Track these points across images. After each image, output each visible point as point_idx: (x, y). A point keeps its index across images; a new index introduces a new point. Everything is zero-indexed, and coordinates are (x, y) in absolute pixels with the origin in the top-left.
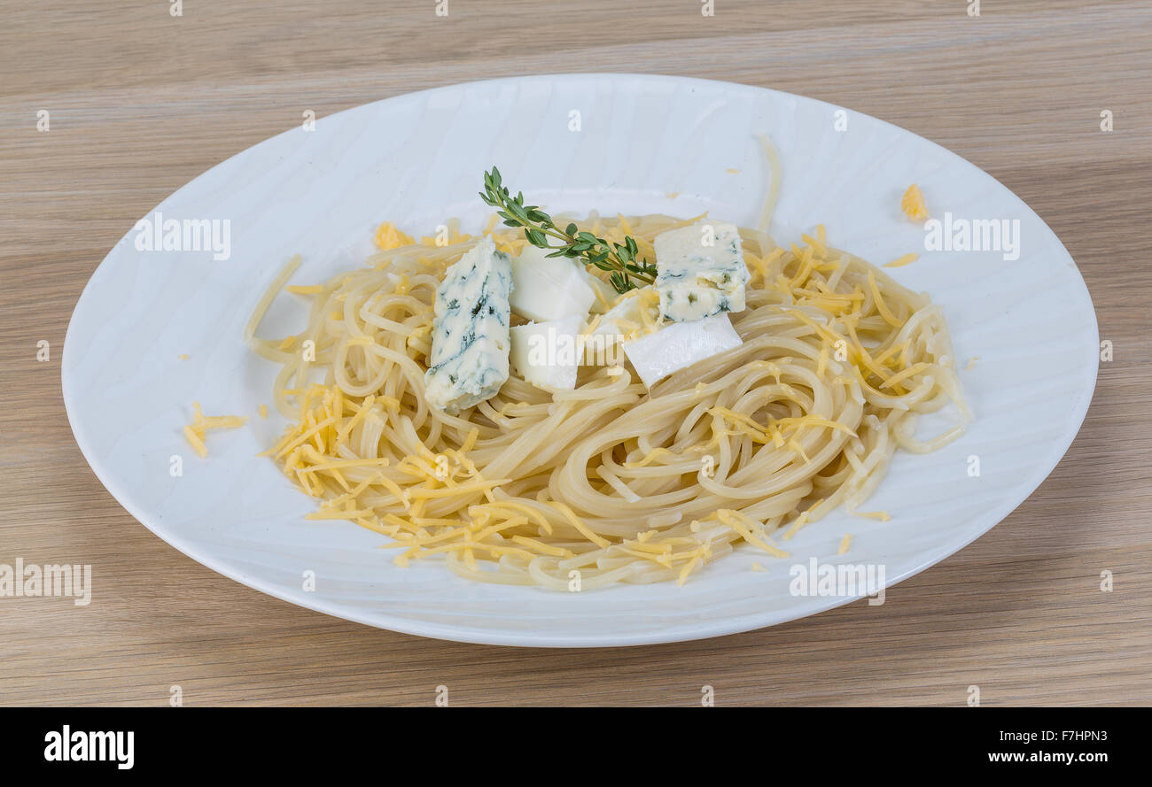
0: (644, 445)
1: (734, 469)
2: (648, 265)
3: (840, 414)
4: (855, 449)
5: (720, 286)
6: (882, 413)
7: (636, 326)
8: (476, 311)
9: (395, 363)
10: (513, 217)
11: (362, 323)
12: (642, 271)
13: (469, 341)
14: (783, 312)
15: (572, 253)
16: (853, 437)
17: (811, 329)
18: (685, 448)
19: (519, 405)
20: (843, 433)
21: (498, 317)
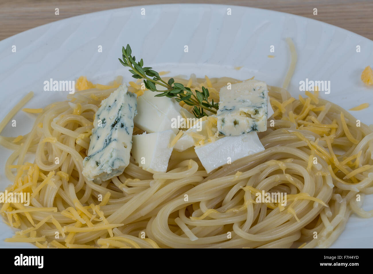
0: (203, 207)
1: (255, 223)
2: (215, 103)
3: (319, 193)
4: (327, 214)
5: (252, 116)
6: (344, 193)
7: (203, 138)
8: (113, 126)
9: (68, 154)
10: (138, 73)
11: (52, 130)
12: (211, 107)
13: (108, 142)
14: (290, 133)
15: (170, 95)
16: (326, 207)
17: (305, 142)
18: (228, 209)
19: (134, 180)
20: (320, 205)
21: (126, 129)
